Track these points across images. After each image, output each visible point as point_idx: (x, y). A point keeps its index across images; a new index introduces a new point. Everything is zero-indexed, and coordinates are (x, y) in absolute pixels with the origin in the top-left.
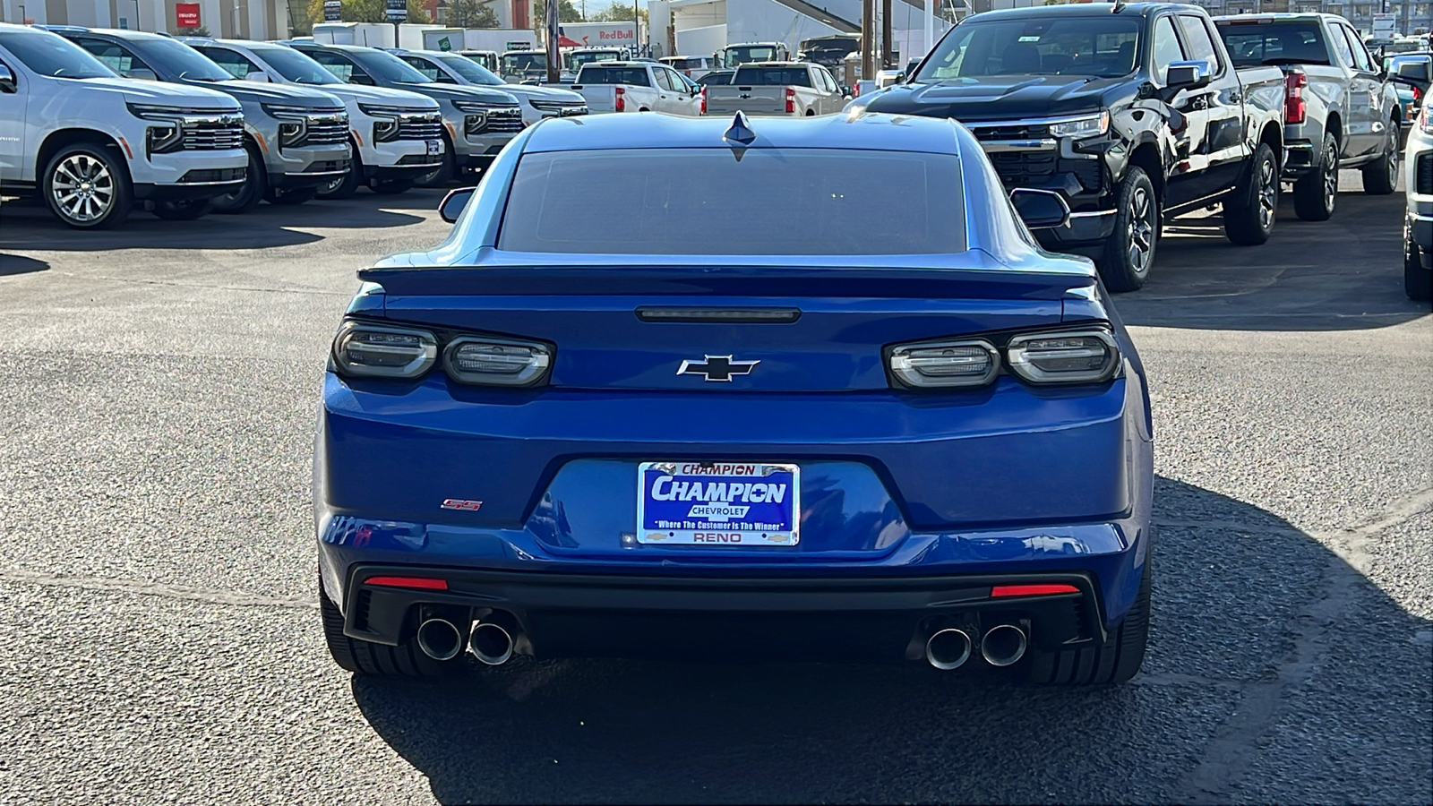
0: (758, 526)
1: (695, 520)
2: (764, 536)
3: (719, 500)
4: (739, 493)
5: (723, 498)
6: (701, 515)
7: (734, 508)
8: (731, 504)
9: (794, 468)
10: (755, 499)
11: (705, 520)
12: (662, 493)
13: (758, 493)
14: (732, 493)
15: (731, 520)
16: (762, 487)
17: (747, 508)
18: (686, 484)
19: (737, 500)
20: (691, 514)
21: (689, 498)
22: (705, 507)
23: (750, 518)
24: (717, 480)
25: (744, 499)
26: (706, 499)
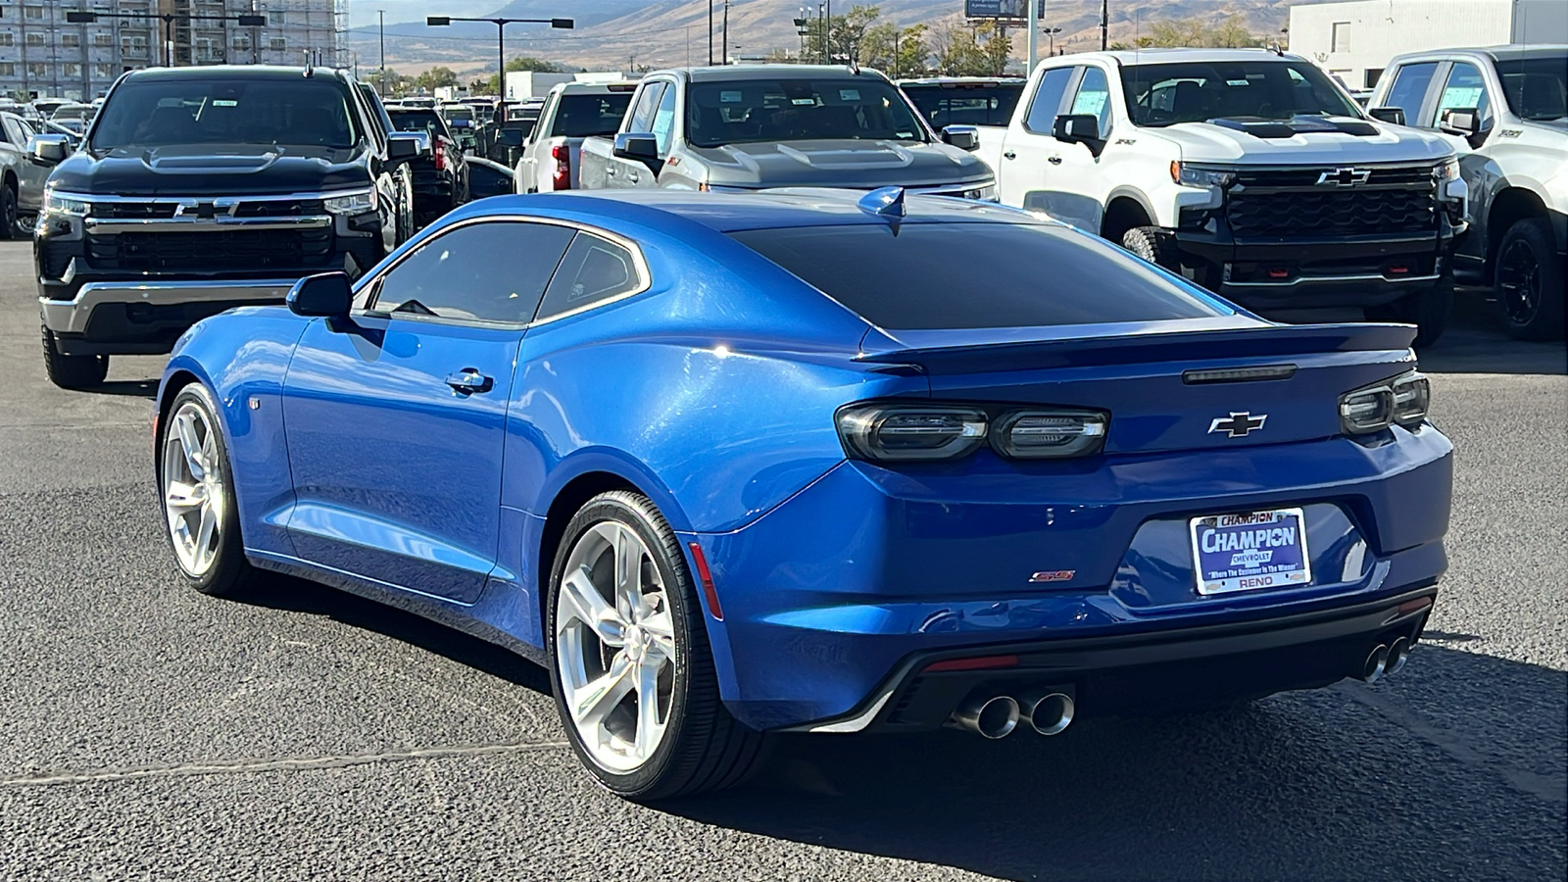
0: (1280, 567)
1: (1236, 568)
2: (1287, 576)
3: (1250, 548)
4: (1263, 539)
5: (1253, 546)
6: (1239, 563)
7: (1261, 553)
8: (1259, 550)
9: (1298, 511)
10: (1276, 543)
11: (1243, 567)
12: (1209, 546)
13: (1277, 537)
14: (1259, 540)
15: (1262, 565)
16: (1277, 531)
17: (1270, 552)
18: (1225, 535)
19: (1263, 547)
20: (1233, 563)
21: (1229, 549)
22: (1241, 555)
23: (1274, 562)
24: (1247, 529)
25: (1268, 545)
26: (1241, 547)
